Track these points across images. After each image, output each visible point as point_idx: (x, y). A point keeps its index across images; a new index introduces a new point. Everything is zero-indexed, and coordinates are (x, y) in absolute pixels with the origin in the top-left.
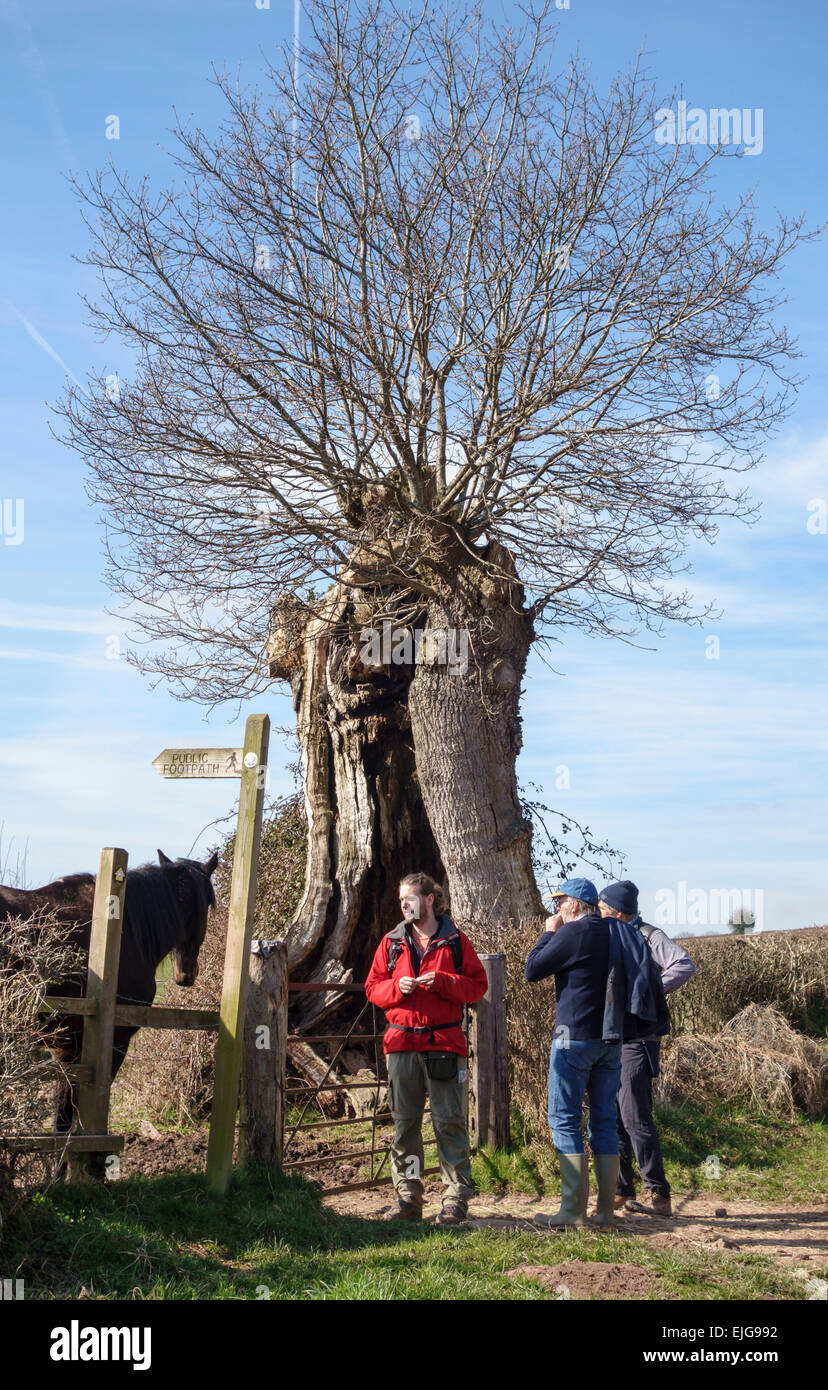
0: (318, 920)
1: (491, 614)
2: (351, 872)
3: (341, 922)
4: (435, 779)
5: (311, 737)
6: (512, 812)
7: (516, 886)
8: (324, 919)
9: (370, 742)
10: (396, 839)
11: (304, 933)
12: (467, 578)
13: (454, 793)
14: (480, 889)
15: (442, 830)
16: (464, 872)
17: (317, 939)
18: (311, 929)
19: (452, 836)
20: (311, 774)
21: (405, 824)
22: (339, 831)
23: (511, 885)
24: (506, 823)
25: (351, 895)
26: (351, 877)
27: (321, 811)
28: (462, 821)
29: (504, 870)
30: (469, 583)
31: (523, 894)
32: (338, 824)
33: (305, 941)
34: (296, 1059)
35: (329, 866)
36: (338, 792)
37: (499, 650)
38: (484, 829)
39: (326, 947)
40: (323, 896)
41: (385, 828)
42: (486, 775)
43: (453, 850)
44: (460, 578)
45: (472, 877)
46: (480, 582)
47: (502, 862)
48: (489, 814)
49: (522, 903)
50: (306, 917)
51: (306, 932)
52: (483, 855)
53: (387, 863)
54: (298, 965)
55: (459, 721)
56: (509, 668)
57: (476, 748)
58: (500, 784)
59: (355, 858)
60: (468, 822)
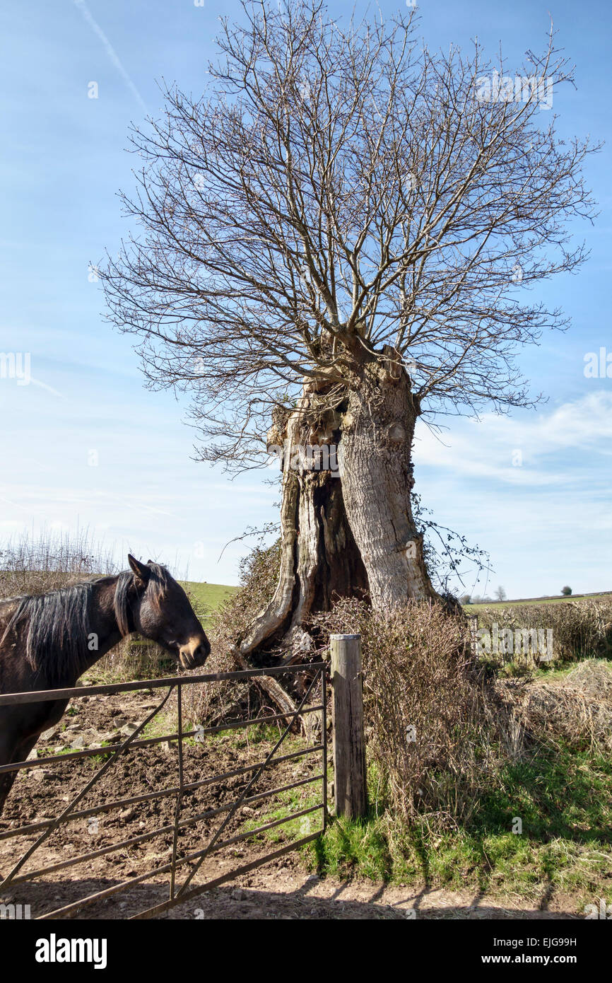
0: (286, 600)
1: (386, 392)
2: (306, 568)
3: (302, 601)
4: (354, 504)
5: (287, 486)
6: (407, 525)
7: (411, 575)
8: (291, 599)
9: (321, 486)
10: (335, 546)
11: (278, 608)
12: (369, 370)
13: (366, 513)
14: (386, 578)
15: (360, 539)
16: (375, 566)
17: (287, 612)
18: (282, 606)
19: (366, 543)
20: (284, 507)
21: (341, 536)
22: (299, 542)
23: (408, 575)
24: (402, 532)
25: (307, 584)
26: (306, 572)
27: (289, 530)
28: (372, 532)
29: (402, 564)
30: (371, 373)
31: (417, 581)
32: (299, 538)
33: (279, 613)
34: (271, 692)
35: (293, 565)
36: (300, 518)
37: (393, 417)
38: (387, 537)
39: (293, 618)
40: (289, 584)
41: (327, 539)
42: (387, 501)
43: (367, 552)
44: (366, 371)
45: (382, 571)
46: (378, 371)
47: (401, 559)
48: (390, 527)
49: (416, 587)
50: (279, 598)
51: (279, 608)
52: (387, 555)
53: (330, 562)
54: (276, 629)
55: (367, 465)
56: (400, 428)
57: (379, 482)
58: (398, 507)
59: (308, 559)
60: (376, 533)
